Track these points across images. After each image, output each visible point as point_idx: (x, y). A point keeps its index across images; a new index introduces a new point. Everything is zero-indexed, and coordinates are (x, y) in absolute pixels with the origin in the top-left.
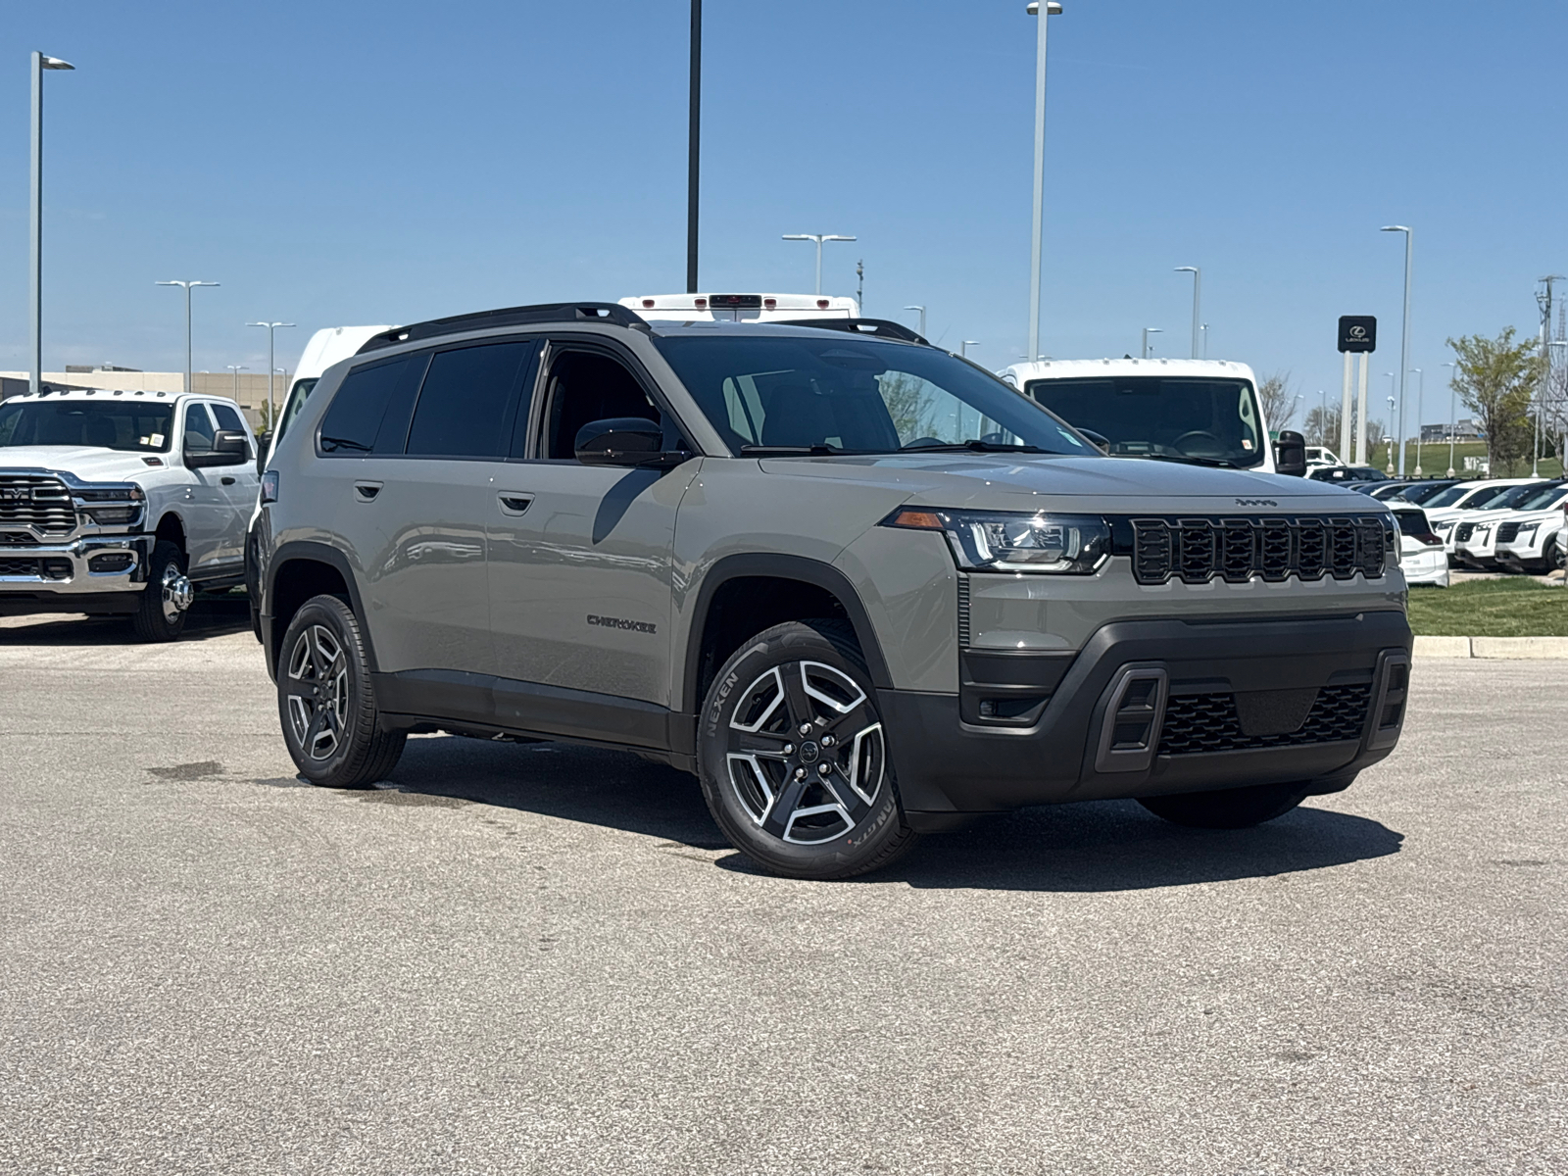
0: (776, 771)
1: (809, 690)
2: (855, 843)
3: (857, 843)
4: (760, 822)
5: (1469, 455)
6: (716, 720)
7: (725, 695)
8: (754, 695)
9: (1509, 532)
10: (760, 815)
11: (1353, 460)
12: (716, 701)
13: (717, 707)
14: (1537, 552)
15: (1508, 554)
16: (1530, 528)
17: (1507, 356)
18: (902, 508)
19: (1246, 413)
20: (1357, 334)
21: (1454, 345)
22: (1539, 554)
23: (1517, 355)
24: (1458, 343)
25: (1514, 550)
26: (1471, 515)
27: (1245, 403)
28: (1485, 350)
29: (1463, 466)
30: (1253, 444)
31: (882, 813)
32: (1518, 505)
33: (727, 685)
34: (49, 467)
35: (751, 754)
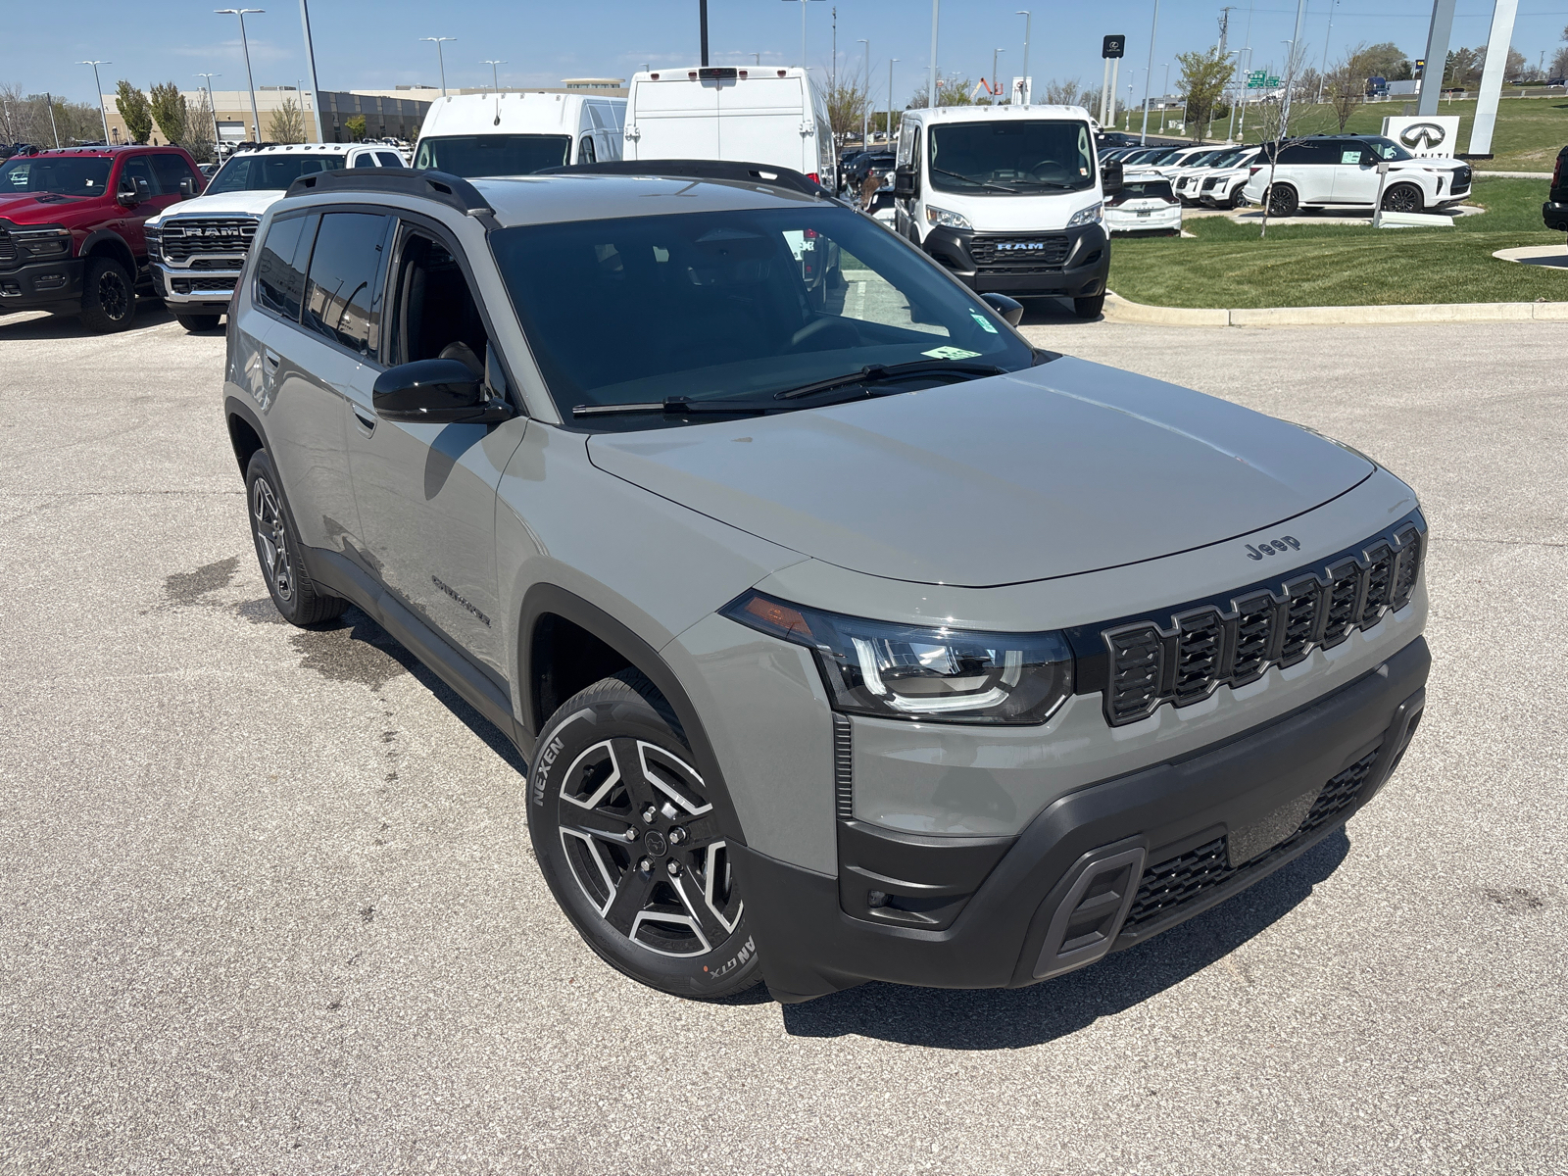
0: (617, 856)
1: (650, 776)
2: (712, 973)
3: (715, 974)
4: (604, 913)
5: (1172, 119)
6: (543, 788)
7: (551, 762)
8: (584, 766)
9: (1210, 183)
10: (602, 905)
11: (1106, 124)
12: (540, 766)
13: (542, 773)
14: (1226, 196)
15: (1209, 197)
16: (1221, 181)
17: (1211, 64)
18: (752, 593)
19: (1083, 147)
20: (1114, 47)
21: (1180, 58)
22: (1227, 198)
23: (1217, 64)
24: (1182, 57)
25: (1212, 195)
26: (1187, 171)
27: (1083, 138)
28: (1198, 62)
29: (1168, 126)
30: (1087, 171)
31: (744, 949)
32: (1214, 164)
33: (551, 751)
34: (249, 211)
35: (587, 832)
